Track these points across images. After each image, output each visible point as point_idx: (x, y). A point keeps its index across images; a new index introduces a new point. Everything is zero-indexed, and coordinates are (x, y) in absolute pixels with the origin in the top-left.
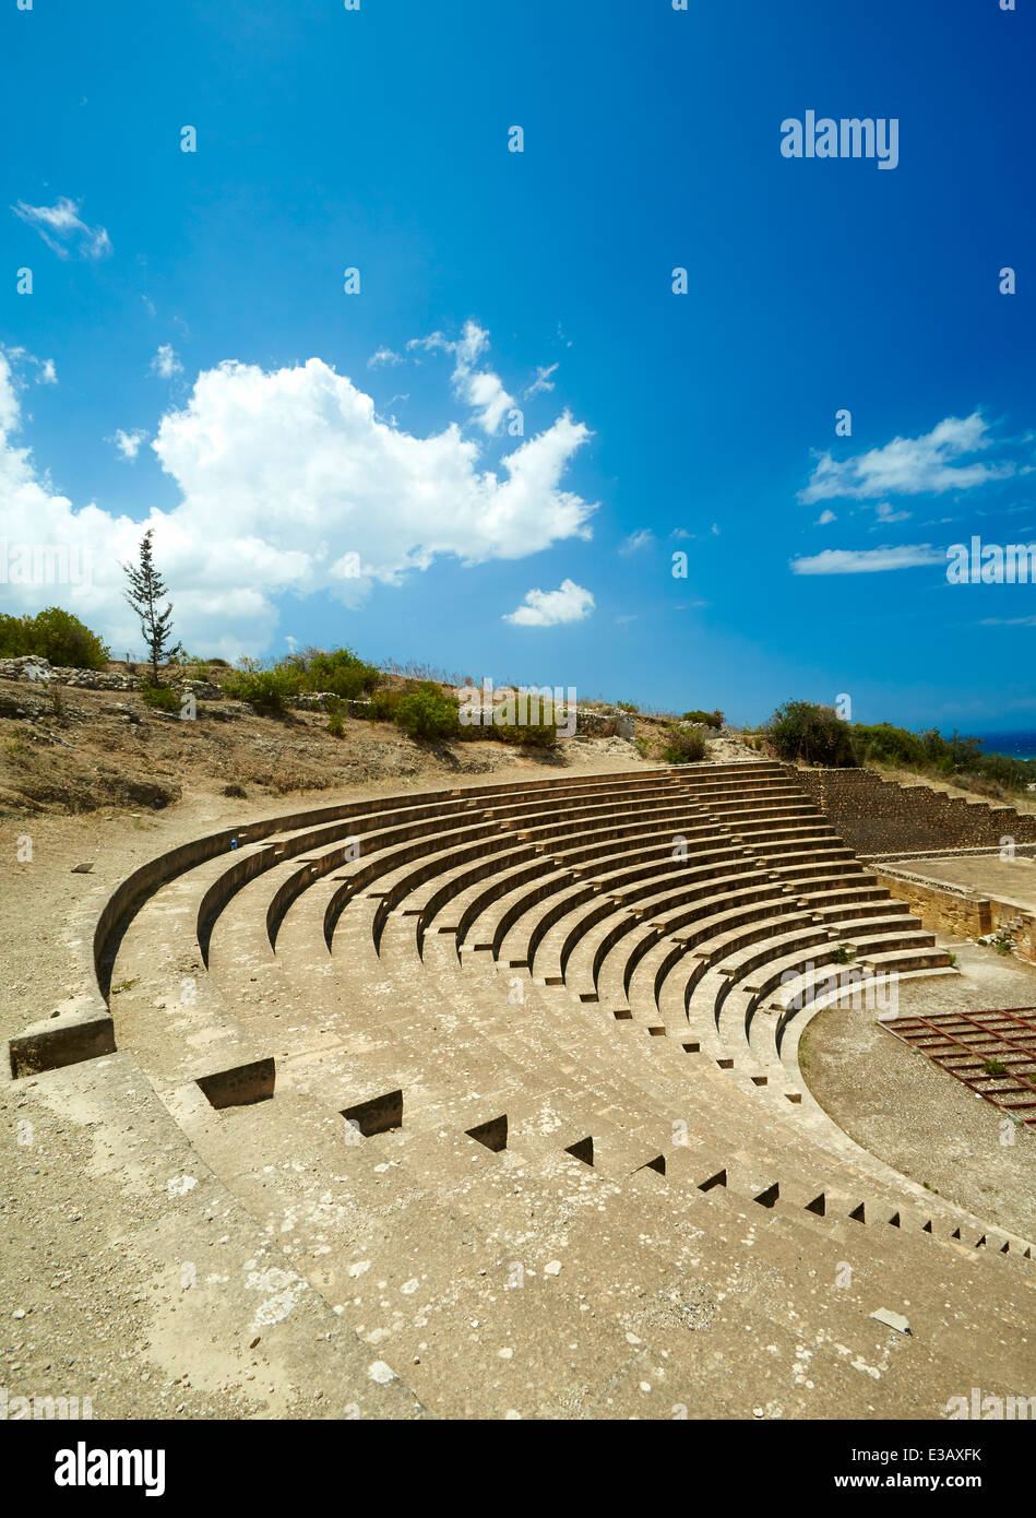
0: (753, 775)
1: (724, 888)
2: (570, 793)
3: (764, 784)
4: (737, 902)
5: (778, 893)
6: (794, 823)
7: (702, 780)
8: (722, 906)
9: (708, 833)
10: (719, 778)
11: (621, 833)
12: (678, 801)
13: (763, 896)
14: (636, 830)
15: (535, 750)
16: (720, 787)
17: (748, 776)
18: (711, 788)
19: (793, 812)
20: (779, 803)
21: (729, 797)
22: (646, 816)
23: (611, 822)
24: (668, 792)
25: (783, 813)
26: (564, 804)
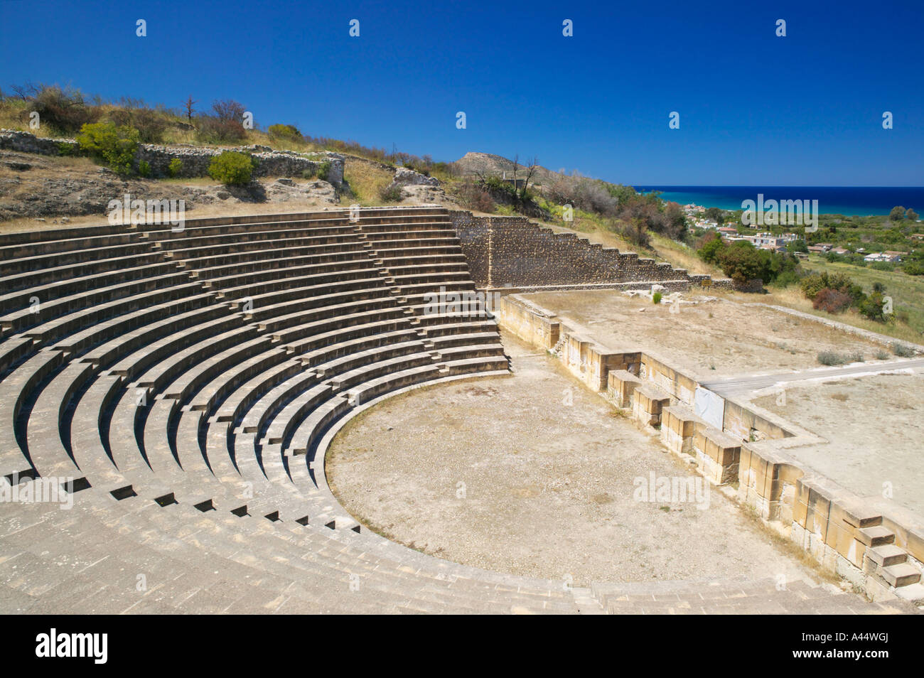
0: (422, 219)
1: (356, 309)
2: (251, 229)
3: (427, 227)
5: (400, 314)
6: (440, 260)
7: (377, 221)
8: (345, 324)
9: (362, 265)
10: (392, 220)
12: (348, 239)
13: (383, 316)
17: (417, 220)
19: (441, 251)
21: (394, 236)
22: (313, 251)
25: (433, 251)
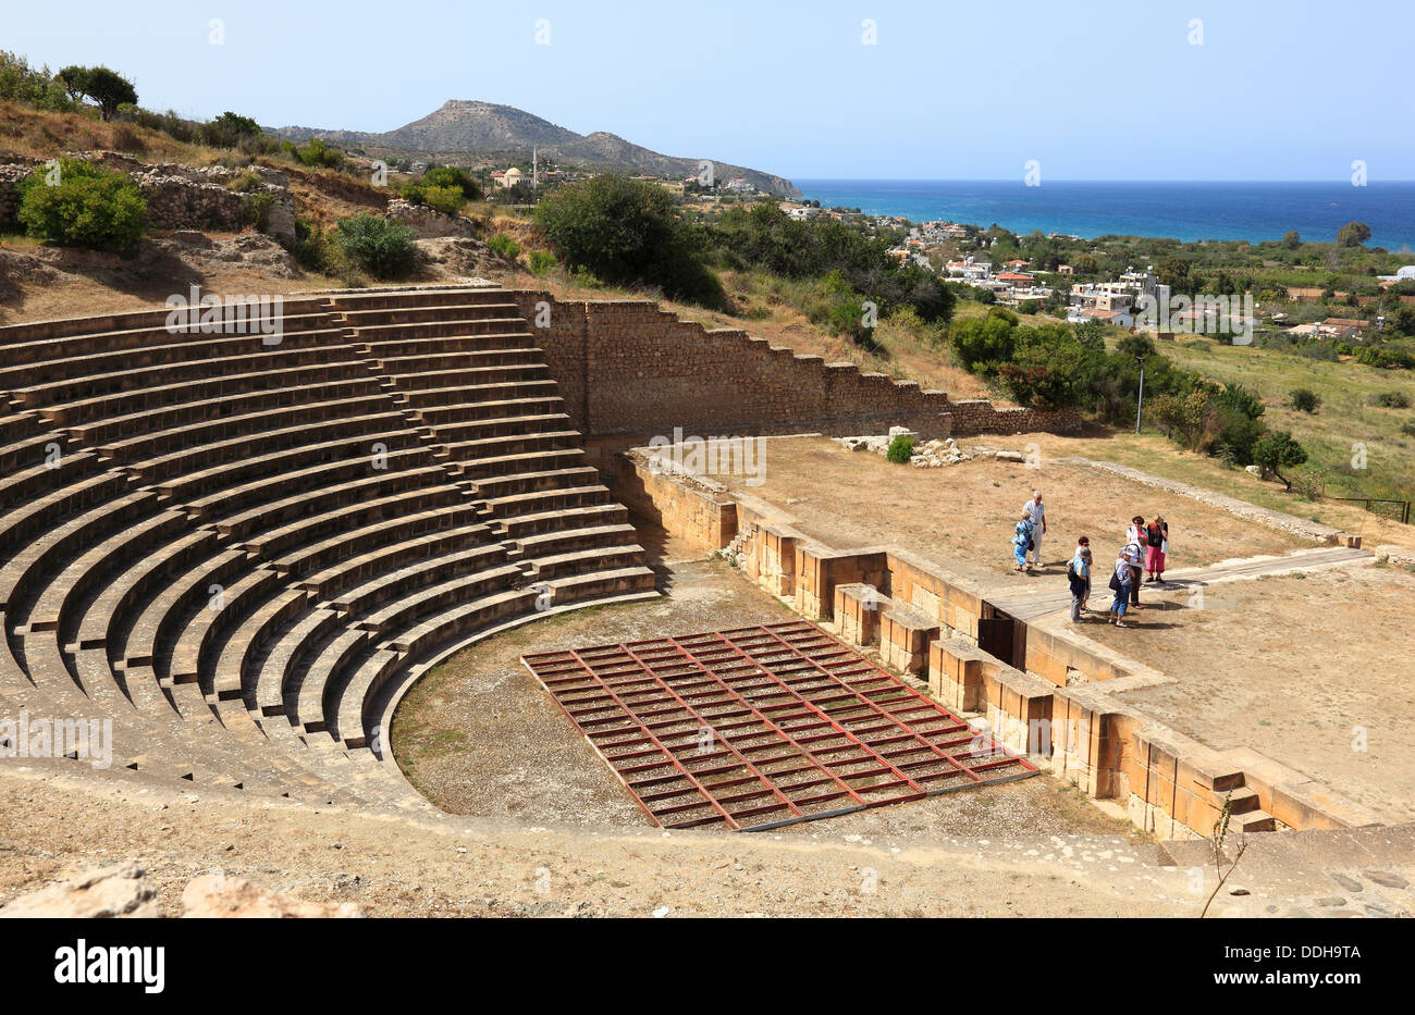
0: (467, 314)
1: (375, 492)
3: (480, 328)
4: (389, 512)
5: (456, 498)
6: (509, 393)
7: (384, 319)
8: (363, 518)
9: (372, 407)
10: (412, 317)
11: (225, 409)
12: (336, 355)
13: (430, 502)
14: (254, 404)
15: (94, 257)
16: (410, 333)
17: (459, 314)
18: (395, 334)
19: (511, 375)
20: (495, 360)
21: (421, 348)
22: (277, 381)
23: (213, 390)
24: (322, 339)
25: (499, 376)
26: (134, 361)
